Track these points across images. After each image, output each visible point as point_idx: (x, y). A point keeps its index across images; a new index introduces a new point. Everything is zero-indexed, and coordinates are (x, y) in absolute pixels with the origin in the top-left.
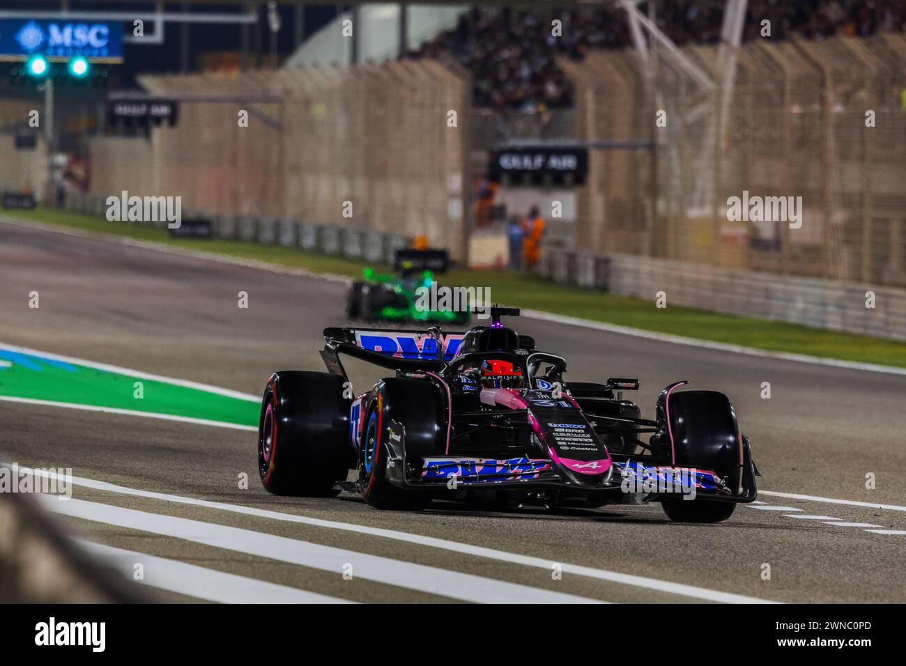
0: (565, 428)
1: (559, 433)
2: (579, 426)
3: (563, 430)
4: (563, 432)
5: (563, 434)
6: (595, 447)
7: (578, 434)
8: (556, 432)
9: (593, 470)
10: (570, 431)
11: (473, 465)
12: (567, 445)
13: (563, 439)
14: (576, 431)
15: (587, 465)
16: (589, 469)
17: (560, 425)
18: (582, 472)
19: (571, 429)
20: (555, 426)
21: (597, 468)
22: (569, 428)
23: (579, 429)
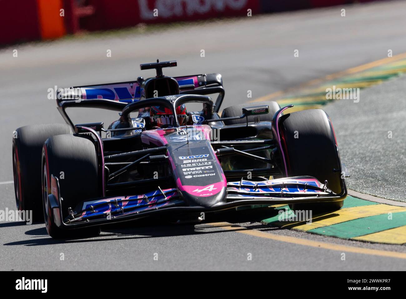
0: (192, 159)
1: (186, 164)
2: (204, 156)
3: (190, 161)
4: (189, 163)
5: (189, 165)
6: (213, 173)
7: (201, 163)
8: (183, 164)
9: (210, 192)
10: (196, 161)
11: (120, 202)
12: (192, 174)
13: (188, 170)
14: (200, 160)
15: (205, 189)
16: (207, 192)
17: (188, 157)
18: (201, 195)
19: (197, 159)
20: (185, 158)
21: (213, 190)
22: (195, 159)
23: (204, 158)
